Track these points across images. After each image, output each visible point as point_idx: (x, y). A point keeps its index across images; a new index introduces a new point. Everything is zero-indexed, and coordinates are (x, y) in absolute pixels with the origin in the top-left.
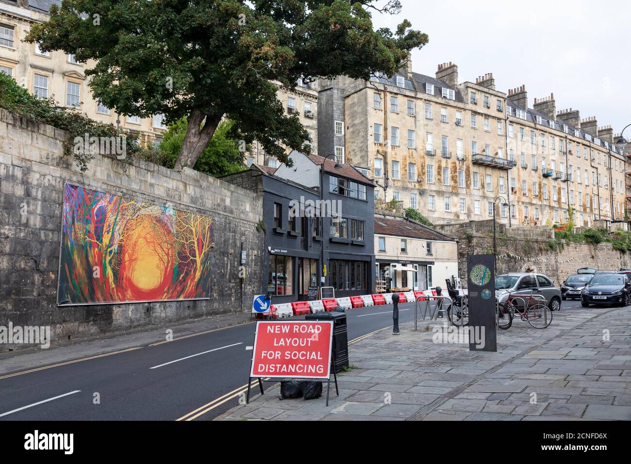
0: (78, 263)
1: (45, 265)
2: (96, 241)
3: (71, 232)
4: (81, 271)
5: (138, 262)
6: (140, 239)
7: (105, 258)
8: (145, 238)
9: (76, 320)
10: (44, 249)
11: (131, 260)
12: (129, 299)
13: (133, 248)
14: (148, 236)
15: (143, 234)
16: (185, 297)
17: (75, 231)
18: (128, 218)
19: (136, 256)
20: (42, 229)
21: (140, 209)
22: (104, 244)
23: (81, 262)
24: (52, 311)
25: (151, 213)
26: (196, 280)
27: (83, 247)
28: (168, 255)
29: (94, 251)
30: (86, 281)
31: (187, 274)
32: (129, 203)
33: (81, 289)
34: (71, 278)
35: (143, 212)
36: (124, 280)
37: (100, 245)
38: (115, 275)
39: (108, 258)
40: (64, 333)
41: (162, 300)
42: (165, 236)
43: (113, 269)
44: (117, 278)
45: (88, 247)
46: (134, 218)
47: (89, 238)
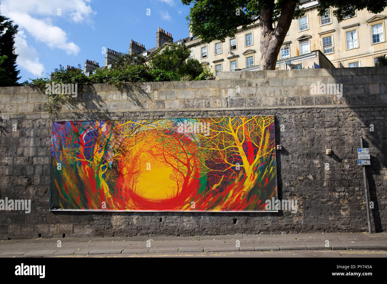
0: (68, 178)
1: (38, 182)
2: (86, 160)
3: (59, 156)
4: (71, 185)
5: (142, 174)
6: (142, 154)
7: (98, 173)
8: (151, 152)
9: (70, 222)
10: (36, 170)
11: (131, 173)
12: (131, 208)
13: (133, 162)
14: (154, 149)
15: (147, 148)
16: (223, 209)
17: (63, 154)
18: (125, 136)
19: (138, 169)
20: (35, 157)
21: (140, 126)
22: (95, 162)
23: (71, 178)
24: (46, 214)
25: (156, 127)
26: (245, 190)
27: (72, 166)
28: (188, 165)
29: (84, 168)
30: (77, 192)
31: (225, 183)
32: (124, 124)
33: (72, 198)
34: (61, 190)
35: (144, 128)
36: (124, 191)
37: (91, 162)
38: (110, 187)
39: (101, 173)
40: (59, 231)
41: (181, 211)
42: (182, 147)
43: (108, 182)
44: (114, 189)
45: (78, 166)
46: (132, 135)
47: (78, 158)
